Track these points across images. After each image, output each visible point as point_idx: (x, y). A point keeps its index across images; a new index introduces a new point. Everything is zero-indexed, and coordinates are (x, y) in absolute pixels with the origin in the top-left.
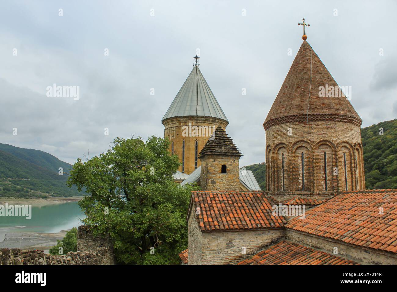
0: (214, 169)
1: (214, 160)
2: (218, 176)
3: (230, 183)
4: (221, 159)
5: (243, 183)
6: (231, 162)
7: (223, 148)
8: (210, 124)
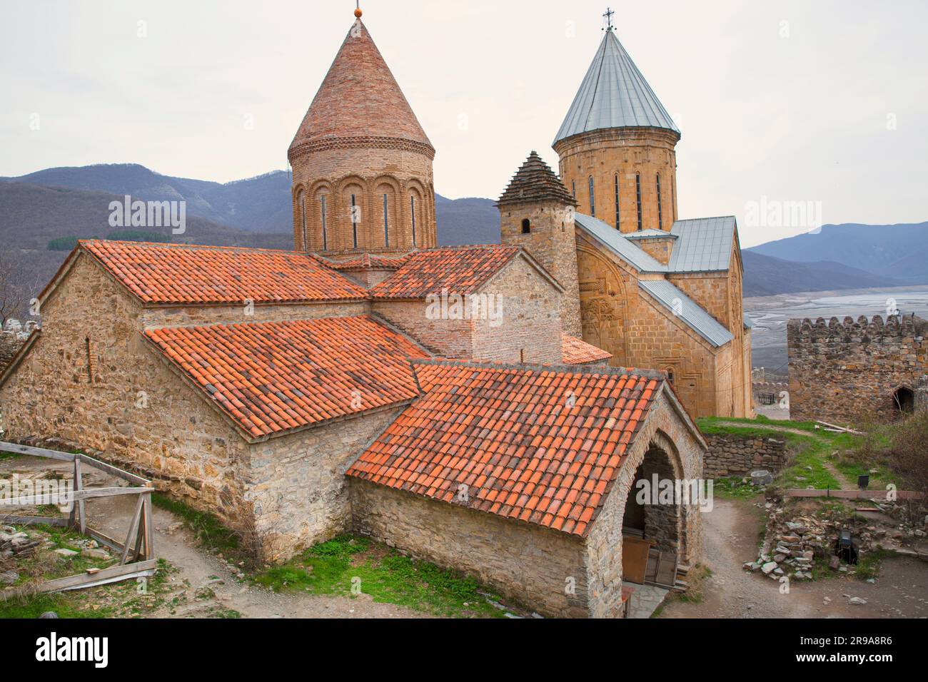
1: (509, 214)
4: (520, 209)
6: (538, 212)
7: (522, 191)
8: (614, 142)
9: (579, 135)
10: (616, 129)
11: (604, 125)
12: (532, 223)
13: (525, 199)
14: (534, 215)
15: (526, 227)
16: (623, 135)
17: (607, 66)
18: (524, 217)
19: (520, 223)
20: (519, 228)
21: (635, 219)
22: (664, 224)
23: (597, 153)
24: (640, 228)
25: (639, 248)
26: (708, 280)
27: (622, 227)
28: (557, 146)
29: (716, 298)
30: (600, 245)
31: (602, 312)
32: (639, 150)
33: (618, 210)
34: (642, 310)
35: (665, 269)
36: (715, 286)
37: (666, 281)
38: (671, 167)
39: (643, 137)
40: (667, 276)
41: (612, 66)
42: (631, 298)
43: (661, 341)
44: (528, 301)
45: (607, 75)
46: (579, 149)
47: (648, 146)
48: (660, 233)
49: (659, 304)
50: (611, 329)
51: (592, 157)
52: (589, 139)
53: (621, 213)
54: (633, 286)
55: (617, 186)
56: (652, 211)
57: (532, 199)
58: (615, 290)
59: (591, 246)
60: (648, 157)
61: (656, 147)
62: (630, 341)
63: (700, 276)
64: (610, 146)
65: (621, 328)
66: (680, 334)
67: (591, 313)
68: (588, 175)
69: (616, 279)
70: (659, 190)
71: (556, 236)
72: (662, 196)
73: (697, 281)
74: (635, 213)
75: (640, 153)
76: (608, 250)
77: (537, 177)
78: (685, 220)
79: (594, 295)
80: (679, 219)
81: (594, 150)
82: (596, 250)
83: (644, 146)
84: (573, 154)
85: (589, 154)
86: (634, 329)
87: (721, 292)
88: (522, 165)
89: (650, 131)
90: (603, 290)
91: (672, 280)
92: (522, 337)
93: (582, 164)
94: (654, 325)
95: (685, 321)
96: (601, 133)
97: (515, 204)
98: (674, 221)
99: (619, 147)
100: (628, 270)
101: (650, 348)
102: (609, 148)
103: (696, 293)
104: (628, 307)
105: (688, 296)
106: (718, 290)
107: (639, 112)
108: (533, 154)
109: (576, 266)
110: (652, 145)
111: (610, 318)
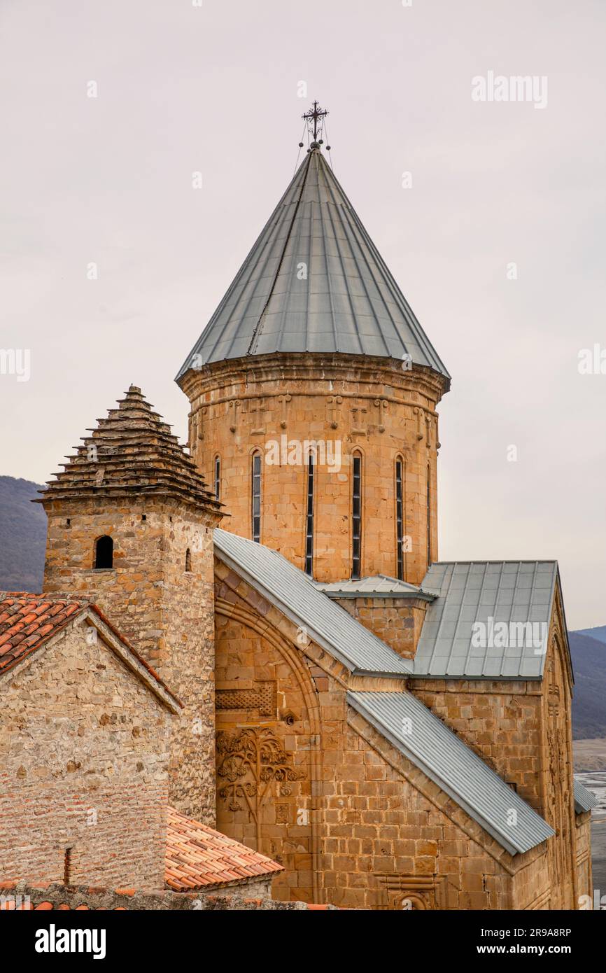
0: (67, 553)
1: (69, 521)
2: (80, 581)
3: (121, 604)
4: (94, 513)
5: (285, 610)
6: (133, 523)
7: (101, 472)
8: (312, 383)
9: (238, 361)
10: (317, 357)
11: (292, 345)
12: (121, 546)
13: (107, 490)
14: (124, 528)
15: (104, 554)
16: (331, 370)
17: (306, 223)
18: (100, 531)
19: (91, 544)
20: (89, 555)
21: (347, 553)
22: (408, 568)
23: (272, 403)
24: (356, 572)
25: (354, 617)
26: (499, 698)
27: (318, 568)
28: (186, 379)
29: (515, 739)
30: (268, 604)
31: (264, 759)
32: (363, 405)
33: (310, 531)
34: (354, 759)
35: (407, 668)
36: (513, 713)
37: (408, 696)
38: (428, 447)
39: (371, 379)
40: (411, 683)
41: (316, 225)
42: (332, 729)
43: (393, 834)
44: (93, 729)
45: (304, 241)
46: (234, 391)
47: (381, 399)
48: (399, 588)
49: (392, 747)
50: (283, 800)
51: (262, 410)
52: (258, 372)
53: (318, 537)
54: (335, 704)
55: (311, 479)
56: (384, 538)
57: (122, 493)
58: (296, 711)
59: (247, 607)
60: (380, 423)
61: (398, 403)
62: (324, 833)
63: (481, 688)
64: (302, 391)
65: (305, 798)
66: (436, 820)
67: (238, 761)
68: (249, 448)
69: (299, 685)
70: (399, 494)
71: (172, 579)
72: (407, 506)
73: (476, 698)
74: (348, 539)
75: (364, 411)
76: (284, 618)
77: (138, 445)
78: (453, 563)
79: (249, 719)
80: (441, 560)
81: (267, 396)
82: (259, 616)
83: (373, 399)
84: (223, 402)
85: (257, 405)
86: (334, 804)
87: (526, 726)
88: (106, 416)
89: (388, 369)
90: (269, 709)
91: (422, 694)
92: (74, 816)
93: (239, 425)
94: (378, 797)
95: (447, 791)
96: (286, 363)
97: (84, 500)
98: (429, 563)
99: (321, 395)
100: (326, 665)
101: (367, 850)
102: (299, 395)
103: (471, 726)
104: (322, 750)
105: (455, 731)
106: (520, 722)
107: (367, 326)
108: (134, 392)
109: (212, 652)
110: (391, 397)
111: (282, 775)
